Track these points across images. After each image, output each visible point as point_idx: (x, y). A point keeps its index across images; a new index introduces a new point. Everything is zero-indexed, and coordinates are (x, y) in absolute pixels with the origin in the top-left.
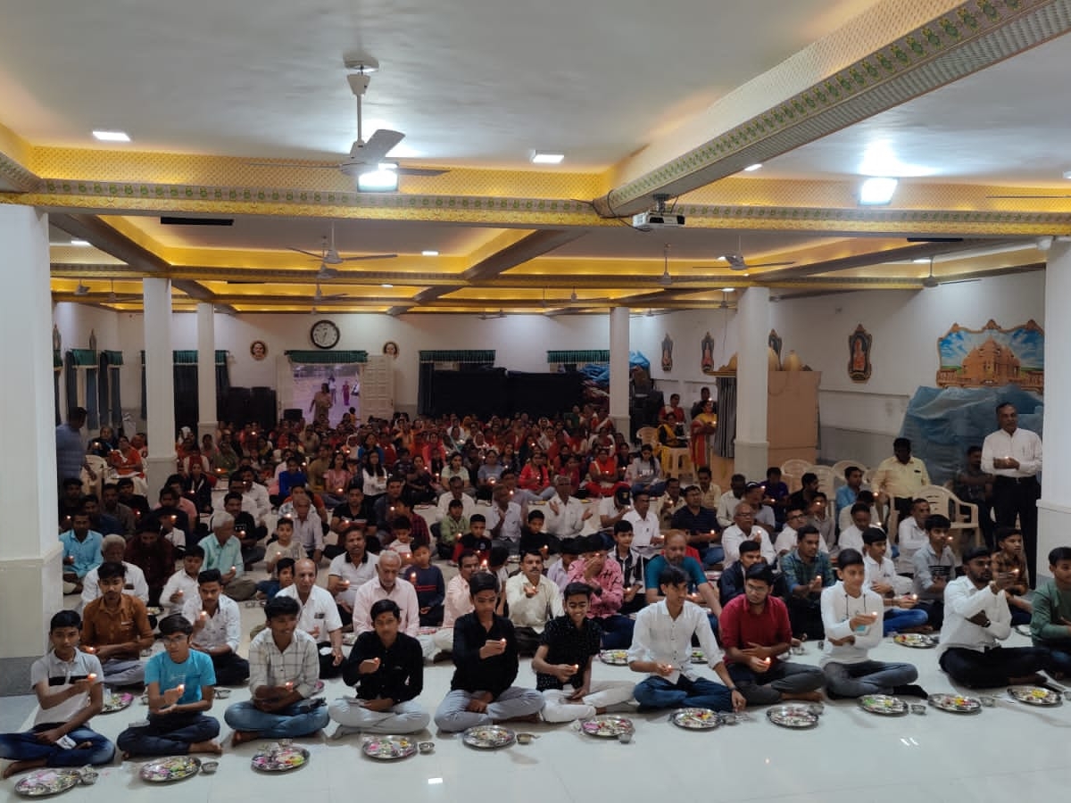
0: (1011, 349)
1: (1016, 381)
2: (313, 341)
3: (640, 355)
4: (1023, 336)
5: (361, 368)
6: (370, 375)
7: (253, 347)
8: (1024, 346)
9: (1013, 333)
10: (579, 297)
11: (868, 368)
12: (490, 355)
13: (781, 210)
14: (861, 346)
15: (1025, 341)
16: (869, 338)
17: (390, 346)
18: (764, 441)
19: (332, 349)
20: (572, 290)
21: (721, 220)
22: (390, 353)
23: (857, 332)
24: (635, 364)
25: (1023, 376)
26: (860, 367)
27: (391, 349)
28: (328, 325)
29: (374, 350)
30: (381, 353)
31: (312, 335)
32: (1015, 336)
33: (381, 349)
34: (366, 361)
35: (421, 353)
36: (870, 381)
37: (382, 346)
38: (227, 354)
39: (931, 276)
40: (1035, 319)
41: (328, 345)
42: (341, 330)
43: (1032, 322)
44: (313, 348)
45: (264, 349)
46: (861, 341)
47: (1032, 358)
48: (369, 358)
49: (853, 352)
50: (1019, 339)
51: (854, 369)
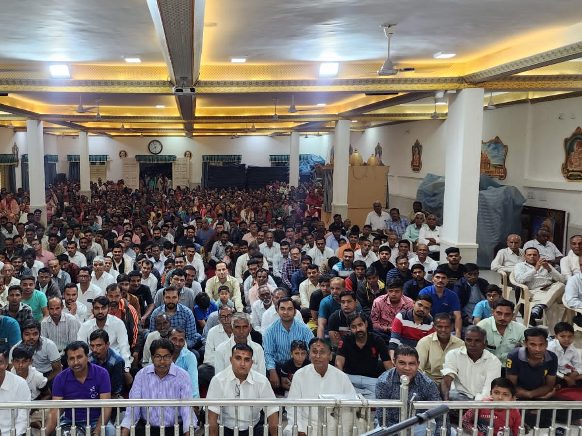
0: (486, 153)
1: (488, 172)
2: (150, 150)
3: (320, 157)
4: (493, 146)
5: (173, 164)
6: (177, 167)
7: (120, 153)
8: (493, 151)
9: (488, 144)
10: (256, 127)
11: (420, 164)
12: (239, 158)
13: (281, 82)
14: (417, 152)
15: (494, 149)
16: (421, 147)
17: (188, 153)
18: (346, 204)
19: (159, 155)
20: (252, 124)
21: (242, 88)
22: (188, 157)
23: (415, 144)
24: (317, 162)
25: (492, 169)
26: (416, 163)
27: (188, 155)
28: (157, 143)
29: (180, 155)
30: (183, 156)
31: (149, 147)
32: (489, 146)
33: (184, 154)
34: (175, 161)
35: (203, 157)
36: (421, 171)
37: (184, 152)
38: (108, 157)
39: (435, 112)
40: (499, 136)
41: (157, 152)
42: (163, 144)
43: (497, 137)
44: (148, 154)
45: (126, 155)
46: (417, 149)
47: (496, 159)
48: (177, 159)
49: (413, 155)
50: (491, 147)
51: (415, 164)
